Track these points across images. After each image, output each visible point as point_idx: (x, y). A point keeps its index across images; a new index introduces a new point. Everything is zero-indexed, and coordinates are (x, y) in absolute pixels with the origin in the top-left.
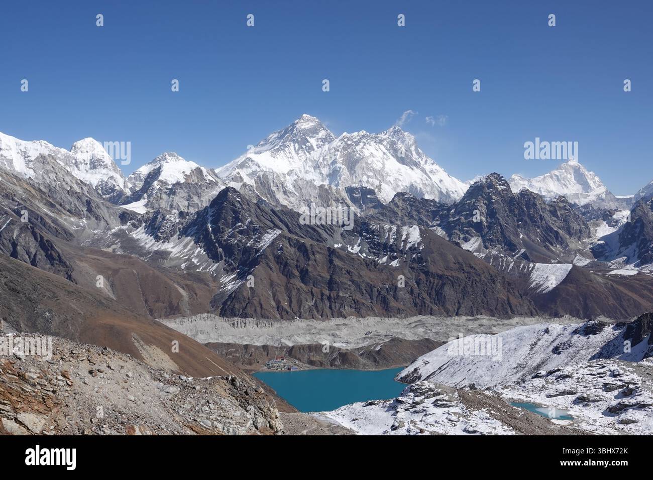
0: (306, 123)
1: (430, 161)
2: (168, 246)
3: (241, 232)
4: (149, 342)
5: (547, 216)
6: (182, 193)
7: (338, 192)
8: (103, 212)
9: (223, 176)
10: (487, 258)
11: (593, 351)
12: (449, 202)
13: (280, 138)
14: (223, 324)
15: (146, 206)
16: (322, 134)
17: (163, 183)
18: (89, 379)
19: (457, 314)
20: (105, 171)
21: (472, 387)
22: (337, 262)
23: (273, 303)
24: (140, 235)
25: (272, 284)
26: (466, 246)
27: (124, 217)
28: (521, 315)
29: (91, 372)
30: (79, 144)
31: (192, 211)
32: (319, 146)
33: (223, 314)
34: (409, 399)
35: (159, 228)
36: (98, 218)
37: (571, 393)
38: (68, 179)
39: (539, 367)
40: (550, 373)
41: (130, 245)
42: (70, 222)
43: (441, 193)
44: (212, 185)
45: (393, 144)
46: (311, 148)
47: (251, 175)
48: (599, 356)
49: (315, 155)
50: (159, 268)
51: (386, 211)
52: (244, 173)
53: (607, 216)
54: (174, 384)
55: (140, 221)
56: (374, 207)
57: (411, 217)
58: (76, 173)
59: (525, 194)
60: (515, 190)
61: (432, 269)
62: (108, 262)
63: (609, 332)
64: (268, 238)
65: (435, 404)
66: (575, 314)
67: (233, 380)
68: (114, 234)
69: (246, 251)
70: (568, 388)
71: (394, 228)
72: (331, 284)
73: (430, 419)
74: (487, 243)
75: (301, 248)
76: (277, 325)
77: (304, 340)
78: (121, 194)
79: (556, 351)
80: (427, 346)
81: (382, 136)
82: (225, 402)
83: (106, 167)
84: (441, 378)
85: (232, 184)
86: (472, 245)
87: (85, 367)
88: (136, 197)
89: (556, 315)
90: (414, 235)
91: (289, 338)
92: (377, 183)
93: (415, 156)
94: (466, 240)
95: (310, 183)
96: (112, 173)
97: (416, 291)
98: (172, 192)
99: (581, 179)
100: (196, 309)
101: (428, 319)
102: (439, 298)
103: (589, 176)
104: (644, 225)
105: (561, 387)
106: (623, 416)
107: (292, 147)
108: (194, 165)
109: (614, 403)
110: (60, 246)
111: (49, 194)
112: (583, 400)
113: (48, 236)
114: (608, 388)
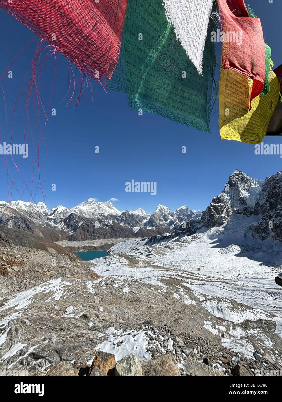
0: (90, 200)
1: (115, 208)
2: (57, 225)
3: (75, 222)
4: (51, 247)
5: (136, 218)
6: (62, 214)
7: (96, 214)
8: (43, 218)
9: (72, 210)
10: (125, 226)
12: (118, 216)
13: (85, 203)
14: (69, 242)
15: (53, 217)
16: (94, 202)
17: (58, 212)
18: (33, 257)
19: (119, 238)
20: (45, 209)
21: (121, 253)
22: (95, 228)
23: (81, 237)
24: (52, 223)
25: (81, 233)
26: (121, 224)
27: (48, 219)
28: (131, 237)
29: (34, 255)
30: (39, 203)
31: (64, 218)
32: (93, 205)
33: (69, 240)
34: (108, 257)
35: (56, 221)
36: (41, 219)
37: (140, 253)
38: (35, 211)
39: (134, 248)
40: (136, 249)
41: (48, 225)
42: (34, 220)
43: (117, 214)
44: (69, 212)
45: (108, 204)
46: (91, 205)
47: (78, 210)
48: (145, 245)
49: (92, 206)
50: (55, 230)
51: (106, 218)
52: (76, 210)
53: (146, 218)
54: (55, 256)
55: (51, 220)
56: (104, 217)
57: (111, 219)
58: (37, 209)
59: (132, 214)
60: (130, 213)
61: (114, 229)
62: (43, 229)
63: (147, 240)
64: (81, 223)
65: (114, 257)
66: (141, 237)
67: (69, 255)
68: (45, 223)
69: (76, 226)
70: (139, 252)
71: (107, 221)
72: (94, 233)
73: (112, 260)
74: (125, 223)
75: (88, 225)
76: (81, 242)
77: (87, 245)
78: (48, 214)
79: (137, 244)
80: (113, 245)
81: (106, 203)
82: (67, 260)
83: (45, 208)
84: (115, 251)
85: (74, 212)
86: (122, 224)
87: (32, 254)
88: (51, 215)
89: (137, 237)
90: (111, 222)
91: (84, 245)
92: (104, 212)
93: (112, 207)
94: (121, 223)
95: (90, 212)
97: (111, 233)
98: (60, 214)
99: (142, 211)
100: (63, 239)
101: (113, 239)
102: (116, 235)
103: (143, 211)
104: (152, 220)
105: (138, 252)
106: (149, 257)
107: (87, 205)
108: (65, 208)
109: (147, 254)
110: (31, 226)
111: (30, 215)
112: (142, 254)
113: (28, 223)
114: (146, 251)
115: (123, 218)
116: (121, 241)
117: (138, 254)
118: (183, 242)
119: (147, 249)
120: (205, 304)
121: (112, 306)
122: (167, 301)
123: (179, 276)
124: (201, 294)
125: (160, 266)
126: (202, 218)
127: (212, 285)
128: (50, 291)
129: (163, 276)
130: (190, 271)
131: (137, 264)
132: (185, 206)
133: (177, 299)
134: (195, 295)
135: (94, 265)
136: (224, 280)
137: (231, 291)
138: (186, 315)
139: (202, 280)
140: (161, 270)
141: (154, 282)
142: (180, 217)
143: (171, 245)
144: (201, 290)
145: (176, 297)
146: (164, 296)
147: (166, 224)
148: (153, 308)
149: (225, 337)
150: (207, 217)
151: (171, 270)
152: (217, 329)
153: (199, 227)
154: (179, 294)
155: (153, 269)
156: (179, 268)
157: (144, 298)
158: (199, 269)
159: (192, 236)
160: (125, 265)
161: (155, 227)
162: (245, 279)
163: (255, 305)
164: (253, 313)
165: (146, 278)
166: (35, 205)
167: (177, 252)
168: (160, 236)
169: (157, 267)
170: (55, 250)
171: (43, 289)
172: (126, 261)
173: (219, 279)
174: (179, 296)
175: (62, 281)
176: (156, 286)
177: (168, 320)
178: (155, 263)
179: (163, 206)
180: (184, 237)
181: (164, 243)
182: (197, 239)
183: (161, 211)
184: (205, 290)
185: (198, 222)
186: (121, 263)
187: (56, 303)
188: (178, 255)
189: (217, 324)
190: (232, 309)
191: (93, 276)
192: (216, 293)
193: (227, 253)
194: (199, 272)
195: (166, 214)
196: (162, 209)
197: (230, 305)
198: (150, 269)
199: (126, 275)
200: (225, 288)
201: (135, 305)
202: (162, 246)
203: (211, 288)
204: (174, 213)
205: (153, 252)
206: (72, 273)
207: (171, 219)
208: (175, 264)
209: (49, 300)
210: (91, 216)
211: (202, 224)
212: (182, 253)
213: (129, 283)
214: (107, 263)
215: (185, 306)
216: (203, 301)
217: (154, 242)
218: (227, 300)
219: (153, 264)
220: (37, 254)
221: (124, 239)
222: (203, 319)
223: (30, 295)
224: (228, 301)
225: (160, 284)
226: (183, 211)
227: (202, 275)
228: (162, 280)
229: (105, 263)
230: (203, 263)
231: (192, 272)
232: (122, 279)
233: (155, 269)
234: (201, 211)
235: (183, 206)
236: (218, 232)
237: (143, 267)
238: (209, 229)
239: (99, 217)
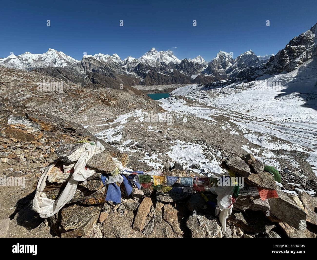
0: (153, 49)
1: (175, 56)
2: (131, 73)
3: (143, 71)
4: (130, 90)
5: (194, 66)
6: (132, 64)
7: (159, 63)
8: (120, 68)
9: (139, 60)
10: (184, 74)
11: (200, 89)
12: (178, 64)
13: (148, 53)
14: (141, 86)
15: (127, 66)
16: (156, 52)
17: (129, 62)
18: (121, 95)
19: (179, 84)
21: (180, 95)
22: (159, 76)
23: (149, 83)
24: (126, 71)
25: (149, 80)
26: (180, 72)
27: (123, 68)
30: (114, 55)
31: (134, 67)
32: (155, 54)
33: (141, 85)
34: (170, 98)
35: (129, 70)
37: (196, 96)
38: (113, 62)
39: (191, 92)
40: (193, 93)
41: (125, 73)
42: (114, 69)
43: (177, 62)
44: (137, 62)
45: (168, 53)
47: (144, 60)
49: (155, 56)
50: (130, 77)
51: (167, 66)
53: (204, 66)
54: (134, 96)
55: (126, 69)
56: (165, 65)
57: (171, 67)
58: (114, 60)
59: (191, 62)
60: (189, 62)
61: (175, 76)
62: (122, 76)
63: (203, 86)
64: (148, 71)
65: (175, 98)
66: (197, 83)
67: (144, 95)
68: (122, 72)
69: (144, 74)
71: (169, 69)
72: (158, 79)
73: (174, 101)
74: (184, 72)
75: (153, 73)
76: (150, 86)
77: (154, 89)
78: (122, 64)
80: (174, 89)
81: (167, 52)
82: (142, 99)
83: (119, 59)
84: (176, 94)
85: (141, 62)
86: (181, 72)
87: (120, 94)
88: (125, 65)
89: (194, 83)
90: (172, 70)
91: (152, 89)
92: (166, 61)
93: (172, 56)
94: (181, 71)
95: (154, 61)
96: (120, 60)
97: (172, 80)
98: (131, 64)
100: (137, 84)
101: (174, 85)
102: (176, 81)
103: (202, 58)
104: (210, 67)
105: (194, 95)
106: (204, 99)
107: (151, 54)
108: (134, 58)
109: (202, 97)
110: (113, 74)
111: (110, 65)
112: (198, 97)
113: (111, 72)
114: (202, 95)
115: (182, 66)
116: (180, 87)
117: (194, 97)
118: (238, 89)
119: (202, 94)
120: (247, 135)
121: (175, 128)
122: (216, 130)
123: (228, 115)
124: (245, 129)
125: (212, 107)
126: (267, 65)
127: (257, 124)
128: (136, 116)
129: (214, 114)
130: (239, 112)
131: (193, 104)
132: (251, 50)
133: (223, 130)
134: (240, 129)
135: (161, 103)
136: (271, 122)
137: (275, 129)
138: (229, 139)
139: (248, 120)
140: (213, 109)
141: (206, 117)
142: (241, 64)
143: (226, 91)
144: (245, 126)
145: (223, 129)
146: (214, 127)
147: (224, 71)
148: (204, 133)
149: (257, 155)
150: (275, 62)
151: (222, 110)
152: (252, 150)
153: (261, 74)
154: (226, 127)
155: (207, 109)
156: (230, 109)
157: (198, 127)
158: (248, 111)
159: (249, 83)
160: (184, 104)
161: (213, 74)
162: (294, 122)
163: (295, 141)
164: (291, 146)
165: (200, 114)
166: (111, 56)
167: (230, 96)
168: (216, 82)
169: (210, 107)
170: (133, 92)
171: (132, 115)
172: (184, 102)
173: (266, 120)
174: (226, 128)
175: (142, 111)
176: (208, 120)
177: (215, 141)
178: (208, 104)
179: (225, 52)
180: (241, 84)
181: (219, 89)
182: (254, 86)
183: (222, 58)
184: (249, 126)
185: (261, 69)
186: (181, 103)
187: (141, 123)
188: (230, 99)
189: (253, 148)
190: (271, 141)
191: (161, 110)
192: (259, 129)
193: (284, 99)
194: (247, 113)
195: (226, 60)
196: (223, 55)
197: (271, 139)
198: (203, 108)
199: (184, 111)
200: (269, 127)
201: (191, 130)
202: (217, 91)
203: (256, 126)
204: (236, 60)
205: (207, 96)
206: (148, 107)
207: (231, 67)
208: (226, 106)
209: (137, 121)
210: (155, 65)
211: (265, 70)
212: (236, 97)
213: (187, 117)
214: (170, 102)
215: (230, 135)
216: (246, 133)
217: (209, 87)
218: (267, 135)
219: (207, 105)
220: (123, 94)
221: (183, 85)
222: (243, 144)
223: (126, 117)
224: (269, 136)
225: (211, 119)
226: (246, 57)
227: (250, 116)
228: (212, 117)
229: (168, 102)
230: (254, 107)
231: (241, 113)
232: (182, 113)
233: (208, 109)
234: (268, 56)
235: (248, 52)
236: (282, 79)
237: (198, 106)
238: (271, 76)
239: (162, 66)
